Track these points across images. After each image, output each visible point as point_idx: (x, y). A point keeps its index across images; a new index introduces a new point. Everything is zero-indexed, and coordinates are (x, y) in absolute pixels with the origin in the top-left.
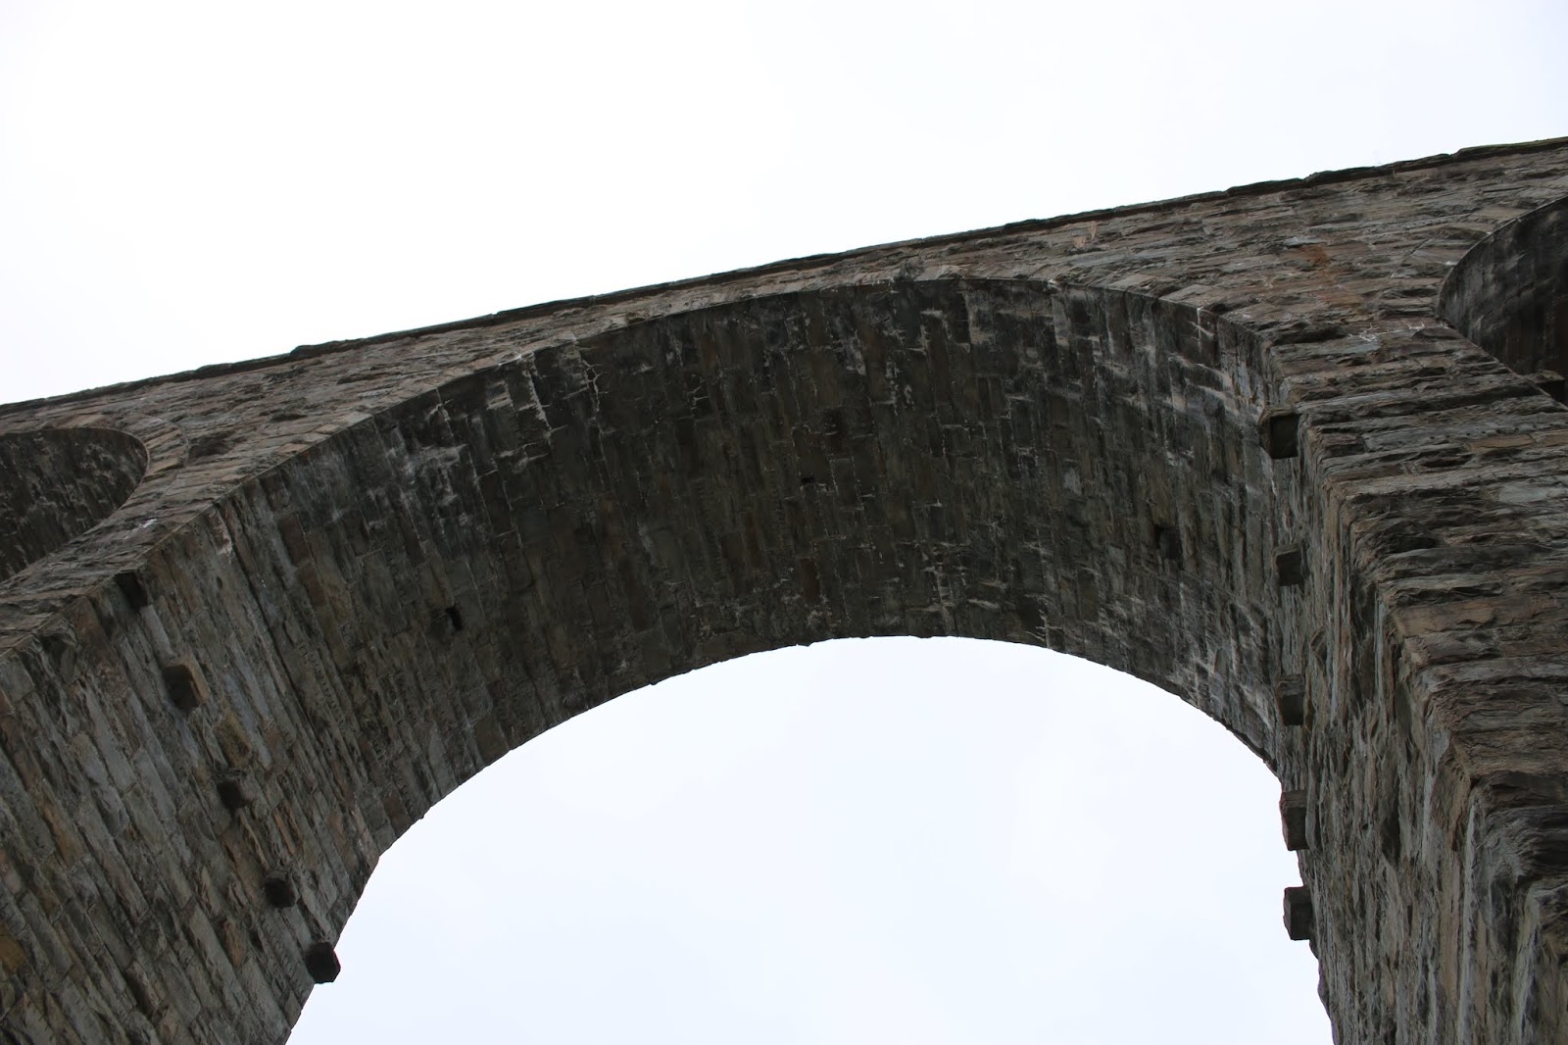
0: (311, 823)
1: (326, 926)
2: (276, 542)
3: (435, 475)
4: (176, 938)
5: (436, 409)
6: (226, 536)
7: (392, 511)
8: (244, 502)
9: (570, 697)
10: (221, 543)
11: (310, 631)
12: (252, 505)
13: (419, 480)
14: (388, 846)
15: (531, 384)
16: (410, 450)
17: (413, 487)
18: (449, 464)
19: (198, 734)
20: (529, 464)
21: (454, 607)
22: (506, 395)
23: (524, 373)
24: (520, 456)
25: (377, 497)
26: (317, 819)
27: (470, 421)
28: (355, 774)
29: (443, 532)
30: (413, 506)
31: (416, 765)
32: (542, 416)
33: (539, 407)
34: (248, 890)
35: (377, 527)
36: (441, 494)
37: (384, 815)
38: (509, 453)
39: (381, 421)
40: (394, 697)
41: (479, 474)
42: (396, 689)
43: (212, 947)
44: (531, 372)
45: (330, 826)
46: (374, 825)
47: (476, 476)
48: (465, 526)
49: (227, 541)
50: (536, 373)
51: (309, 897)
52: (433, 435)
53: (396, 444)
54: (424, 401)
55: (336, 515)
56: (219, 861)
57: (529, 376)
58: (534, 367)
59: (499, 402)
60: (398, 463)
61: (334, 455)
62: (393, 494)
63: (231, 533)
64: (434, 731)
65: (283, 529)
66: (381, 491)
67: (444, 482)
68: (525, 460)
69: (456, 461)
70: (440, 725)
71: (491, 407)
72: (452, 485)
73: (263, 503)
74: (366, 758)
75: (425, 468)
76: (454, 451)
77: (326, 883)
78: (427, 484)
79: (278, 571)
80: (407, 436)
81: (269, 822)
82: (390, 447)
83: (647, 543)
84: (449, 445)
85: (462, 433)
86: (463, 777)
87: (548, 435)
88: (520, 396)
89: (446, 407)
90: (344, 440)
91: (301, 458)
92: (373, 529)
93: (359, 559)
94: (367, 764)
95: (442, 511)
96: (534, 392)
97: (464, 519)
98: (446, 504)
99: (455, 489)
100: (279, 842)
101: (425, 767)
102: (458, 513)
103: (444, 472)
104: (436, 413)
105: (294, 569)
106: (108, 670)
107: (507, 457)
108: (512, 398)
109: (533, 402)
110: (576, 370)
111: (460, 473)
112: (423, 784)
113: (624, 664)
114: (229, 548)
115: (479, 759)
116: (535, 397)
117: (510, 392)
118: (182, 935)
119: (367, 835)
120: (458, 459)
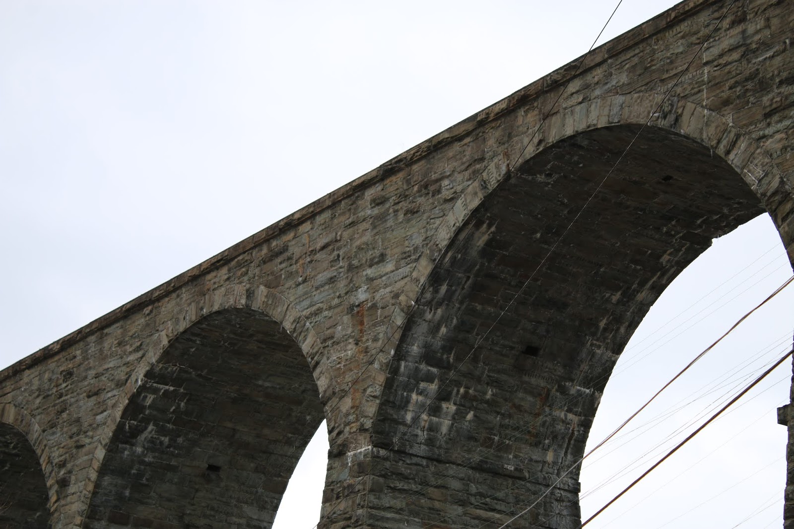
3: (151, 441)
5: (127, 425)
7: (148, 467)
13: (147, 449)
15: (155, 385)
16: (132, 445)
17: (147, 453)
18: (153, 432)
20: (186, 403)
21: (209, 465)
22: (149, 396)
23: (147, 385)
24: (179, 405)
25: (136, 470)
27: (145, 415)
29: (176, 451)
30: (154, 457)
32: (172, 388)
33: (167, 387)
35: (147, 478)
36: (161, 443)
38: (174, 408)
39: (112, 448)
40: (215, 516)
41: (169, 423)
42: (213, 513)
44: (150, 382)
47: (168, 425)
48: (184, 441)
50: (152, 381)
52: (135, 433)
53: (125, 449)
54: (120, 428)
55: (127, 493)
57: (151, 384)
58: (149, 380)
59: (149, 401)
60: (133, 453)
61: (106, 478)
62: (142, 462)
64: (245, 507)
65: (112, 520)
66: (137, 466)
67: (158, 438)
68: (182, 404)
69: (155, 430)
70: (246, 503)
71: (148, 404)
72: (162, 436)
73: (96, 523)
75: (145, 443)
76: (150, 427)
78: (153, 446)
80: (126, 443)
82: (124, 452)
83: (268, 384)
84: (146, 428)
85: (147, 421)
87: (182, 390)
88: (155, 391)
89: (131, 420)
90: (103, 470)
92: (146, 480)
93: (152, 494)
95: (169, 446)
96: (159, 385)
97: (180, 440)
98: (167, 443)
99: (166, 436)
101: (254, 522)
102: (175, 441)
103: (155, 436)
104: (129, 426)
107: (174, 409)
108: (153, 395)
109: (162, 388)
110: (167, 369)
111: (162, 431)
113: (308, 418)
116: (161, 386)
117: (150, 394)
120: (155, 428)
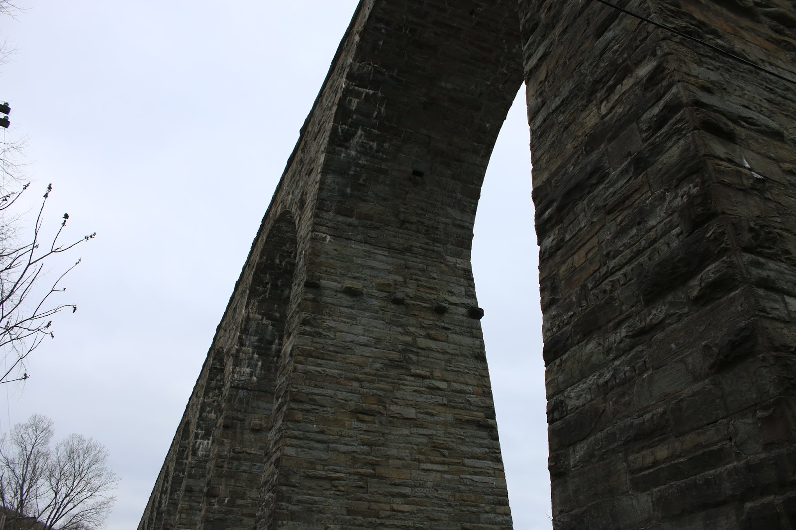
0: (434, 278)
1: (469, 301)
2: (340, 218)
3: (362, 145)
4: (418, 353)
5: (340, 129)
6: (324, 235)
7: (363, 169)
8: (319, 220)
9: (482, 153)
10: (324, 239)
11: (377, 228)
12: (321, 218)
13: (359, 152)
14: (469, 256)
15: (356, 88)
16: (347, 148)
17: (360, 157)
18: (363, 137)
19: (371, 296)
20: (385, 108)
21: (414, 171)
22: (354, 100)
23: (350, 88)
24: (380, 110)
25: (354, 171)
26: (435, 275)
27: (353, 120)
28: (436, 249)
29: (385, 156)
30: (367, 161)
31: (454, 225)
32: (371, 92)
33: (367, 90)
34: (429, 319)
35: (364, 178)
36: (371, 147)
37: (459, 249)
38: (376, 113)
39: (329, 152)
40: (425, 215)
41: (375, 129)
42: (423, 212)
43: (432, 344)
44: (352, 85)
45: (443, 272)
46: (458, 255)
47: (374, 131)
48: (389, 146)
49: (326, 237)
50: (354, 84)
51: (454, 299)
52: (348, 136)
53: (341, 151)
54: (334, 130)
55: (348, 191)
56: (412, 321)
57: (353, 87)
58: (351, 83)
59: (354, 104)
60: (348, 155)
61: (328, 177)
62: (357, 165)
63: (324, 233)
64: (449, 209)
65: (338, 212)
66: (353, 168)
67: (367, 144)
68: (383, 109)
69: (363, 134)
70: (449, 205)
71: (354, 108)
72: (371, 141)
73: (324, 213)
74: (435, 240)
75: (357, 147)
76: (360, 132)
77: (456, 289)
78: (364, 150)
79: (350, 225)
80: (341, 146)
81: (418, 294)
82: (341, 155)
83: (449, 86)
84: (356, 133)
85: (355, 125)
86: (474, 212)
87: (380, 94)
88: (358, 95)
89: (342, 125)
90: (327, 169)
91: (321, 189)
92: (363, 180)
93: (370, 193)
94: (437, 242)
95: (377, 151)
96: (360, 89)
97: (386, 145)
98: (376, 148)
99: (373, 141)
100: (428, 295)
101: (458, 222)
102: (382, 146)
103: (364, 141)
104: (341, 130)
105: (354, 219)
106: (327, 311)
107: (376, 115)
108: (356, 98)
109: (363, 92)
110: (363, 68)
111: (369, 136)
112: (463, 227)
113: (488, 125)
114: (328, 237)
115: (473, 201)
116: (362, 90)
117: (354, 98)
118: (419, 350)
119: (459, 260)
120: (364, 133)
